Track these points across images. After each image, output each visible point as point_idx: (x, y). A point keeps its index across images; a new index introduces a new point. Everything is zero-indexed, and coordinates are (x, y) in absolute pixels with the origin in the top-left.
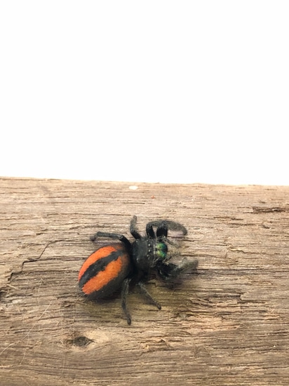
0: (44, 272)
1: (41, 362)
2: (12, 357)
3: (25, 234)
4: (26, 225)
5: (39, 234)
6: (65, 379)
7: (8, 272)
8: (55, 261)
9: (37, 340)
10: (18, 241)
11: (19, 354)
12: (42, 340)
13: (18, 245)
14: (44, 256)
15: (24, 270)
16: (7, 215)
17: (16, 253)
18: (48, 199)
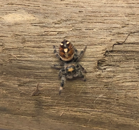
0: (127, 52)
1: (123, 109)
2: (104, 105)
3: (113, 26)
4: (114, 21)
5: (123, 27)
6: (137, 121)
7: (104, 50)
8: (134, 45)
9: (122, 95)
10: (109, 31)
11: (108, 103)
12: (125, 95)
13: (110, 33)
14: (127, 41)
15: (114, 49)
16: (101, 13)
17: (109, 38)
18: (127, 5)
